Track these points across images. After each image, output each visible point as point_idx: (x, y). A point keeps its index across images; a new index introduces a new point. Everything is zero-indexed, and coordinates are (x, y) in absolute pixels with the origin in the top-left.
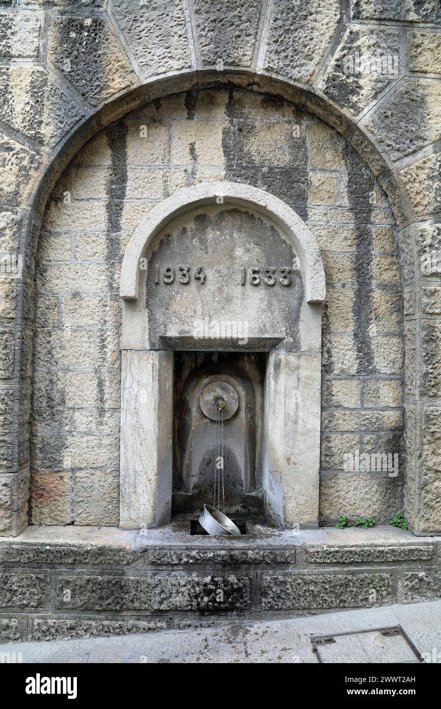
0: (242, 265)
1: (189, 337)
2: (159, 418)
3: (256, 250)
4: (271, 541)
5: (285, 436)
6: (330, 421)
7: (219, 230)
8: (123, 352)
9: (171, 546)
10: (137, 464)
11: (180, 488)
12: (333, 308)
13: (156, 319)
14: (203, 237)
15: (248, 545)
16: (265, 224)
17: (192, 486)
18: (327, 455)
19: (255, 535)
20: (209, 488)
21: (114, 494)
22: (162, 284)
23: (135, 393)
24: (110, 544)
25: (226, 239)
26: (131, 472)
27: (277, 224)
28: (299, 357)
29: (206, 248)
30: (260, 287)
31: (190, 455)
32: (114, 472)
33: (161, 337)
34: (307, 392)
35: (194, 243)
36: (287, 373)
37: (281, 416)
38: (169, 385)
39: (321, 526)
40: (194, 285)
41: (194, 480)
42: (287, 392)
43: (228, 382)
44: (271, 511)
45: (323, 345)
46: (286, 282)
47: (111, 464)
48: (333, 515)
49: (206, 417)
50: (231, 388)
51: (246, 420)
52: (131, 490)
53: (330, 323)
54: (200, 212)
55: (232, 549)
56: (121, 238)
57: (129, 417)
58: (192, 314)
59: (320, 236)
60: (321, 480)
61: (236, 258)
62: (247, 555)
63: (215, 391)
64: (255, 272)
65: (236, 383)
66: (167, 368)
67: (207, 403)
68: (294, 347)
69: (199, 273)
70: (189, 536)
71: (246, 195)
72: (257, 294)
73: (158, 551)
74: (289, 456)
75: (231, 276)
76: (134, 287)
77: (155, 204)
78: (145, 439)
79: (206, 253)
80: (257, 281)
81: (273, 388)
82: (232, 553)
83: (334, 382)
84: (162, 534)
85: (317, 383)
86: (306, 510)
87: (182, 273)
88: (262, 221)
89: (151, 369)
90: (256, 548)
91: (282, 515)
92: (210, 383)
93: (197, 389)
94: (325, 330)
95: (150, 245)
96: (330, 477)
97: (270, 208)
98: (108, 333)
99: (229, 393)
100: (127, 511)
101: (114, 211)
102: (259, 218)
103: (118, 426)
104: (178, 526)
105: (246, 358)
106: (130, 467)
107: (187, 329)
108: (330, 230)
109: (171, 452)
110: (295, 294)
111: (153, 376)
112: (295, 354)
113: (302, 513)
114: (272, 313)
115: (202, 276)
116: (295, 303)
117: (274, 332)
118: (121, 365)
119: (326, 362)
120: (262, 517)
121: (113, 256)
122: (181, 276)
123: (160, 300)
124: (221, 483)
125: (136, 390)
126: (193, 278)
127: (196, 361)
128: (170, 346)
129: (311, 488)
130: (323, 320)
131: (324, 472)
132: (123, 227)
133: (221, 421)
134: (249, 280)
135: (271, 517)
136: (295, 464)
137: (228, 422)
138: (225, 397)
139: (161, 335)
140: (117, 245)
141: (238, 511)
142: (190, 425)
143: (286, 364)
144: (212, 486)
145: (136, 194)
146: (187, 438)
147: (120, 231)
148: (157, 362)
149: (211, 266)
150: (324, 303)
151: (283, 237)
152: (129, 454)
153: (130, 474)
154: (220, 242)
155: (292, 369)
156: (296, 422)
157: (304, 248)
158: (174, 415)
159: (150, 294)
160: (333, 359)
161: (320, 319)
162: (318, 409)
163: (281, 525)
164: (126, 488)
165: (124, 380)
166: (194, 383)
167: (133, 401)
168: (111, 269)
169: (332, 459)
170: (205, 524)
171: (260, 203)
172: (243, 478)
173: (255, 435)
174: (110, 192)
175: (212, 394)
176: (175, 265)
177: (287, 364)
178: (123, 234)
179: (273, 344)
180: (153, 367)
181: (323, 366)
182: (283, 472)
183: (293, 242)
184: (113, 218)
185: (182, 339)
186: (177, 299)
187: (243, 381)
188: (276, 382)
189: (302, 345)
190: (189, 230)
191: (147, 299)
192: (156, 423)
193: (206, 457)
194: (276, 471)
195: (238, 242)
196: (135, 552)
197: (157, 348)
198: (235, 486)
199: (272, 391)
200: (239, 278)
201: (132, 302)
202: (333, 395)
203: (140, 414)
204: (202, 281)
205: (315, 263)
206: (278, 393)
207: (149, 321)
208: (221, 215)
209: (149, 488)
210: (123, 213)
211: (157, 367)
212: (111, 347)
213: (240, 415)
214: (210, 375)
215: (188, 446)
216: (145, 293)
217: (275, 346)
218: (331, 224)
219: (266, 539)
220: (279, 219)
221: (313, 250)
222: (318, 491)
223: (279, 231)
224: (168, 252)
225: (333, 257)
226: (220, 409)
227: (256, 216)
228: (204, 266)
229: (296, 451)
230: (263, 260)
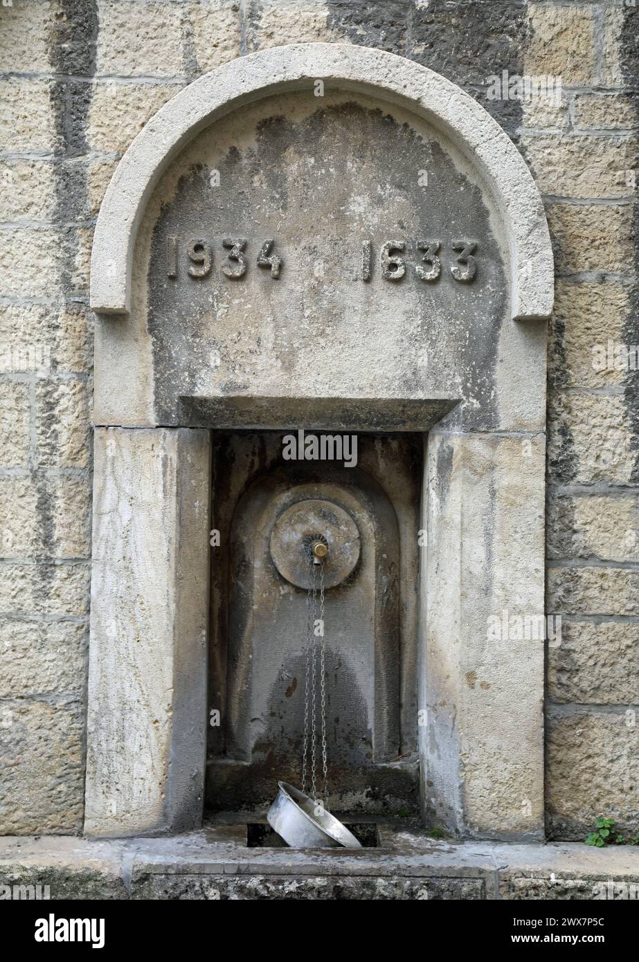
0: (364, 236)
1: (245, 398)
2: (179, 580)
3: (398, 199)
4: (428, 860)
5: (463, 621)
6: (568, 591)
7: (313, 153)
8: (97, 432)
9: (203, 866)
10: (127, 685)
11: (224, 752)
12: (577, 332)
13: (170, 357)
14: (276, 170)
15: (375, 866)
16: (420, 138)
17: (252, 744)
18: (561, 670)
19: (394, 849)
20: (291, 748)
21: (72, 758)
22: (185, 278)
23: (125, 523)
24: (65, 864)
25: (328, 174)
26: (113, 703)
27: (446, 138)
28: (494, 444)
29: (284, 195)
30: (406, 286)
31: (248, 671)
32: (73, 705)
33: (183, 399)
34: (513, 522)
35: (256, 184)
36: (466, 480)
37: (452, 577)
38: (201, 505)
39: (552, 840)
40: (256, 282)
41: (256, 731)
42: (466, 521)
43: (335, 502)
44: (433, 800)
45: (550, 417)
46: (465, 274)
47: (66, 687)
48: (580, 814)
49: (285, 582)
50: (342, 514)
51: (378, 588)
52: (113, 745)
53: (569, 367)
54: (269, 111)
55: (339, 875)
56: (89, 170)
57: (110, 578)
58: (253, 347)
59: (549, 163)
60: (547, 728)
61: (352, 220)
62: (373, 888)
63: (305, 522)
64: (393, 251)
65: (355, 503)
66: (197, 467)
67: (287, 548)
68: (483, 422)
69: (268, 254)
70: (243, 848)
71: (374, 73)
72: (397, 301)
73: (174, 878)
74: (473, 668)
75: (340, 261)
76: (121, 288)
77: (167, 90)
78: (147, 628)
79: (284, 208)
80: (399, 273)
81: (435, 514)
82: (341, 883)
83: (576, 501)
84: (182, 846)
85: (535, 503)
86: (514, 795)
87: (228, 254)
88: (412, 132)
89: (160, 469)
90: (393, 873)
91: (457, 807)
92: (294, 502)
93: (265, 517)
94: (556, 383)
95: (156, 188)
96: (569, 722)
97: (429, 104)
98: (62, 388)
99: (337, 525)
100: (102, 796)
101: (69, 105)
102: (406, 125)
103: (85, 600)
104: (219, 833)
105: (378, 446)
106: (112, 692)
107: (240, 380)
108: (574, 148)
109: (205, 659)
110: (485, 301)
111: (164, 486)
112: (484, 436)
113: (504, 803)
114: (433, 344)
115: (273, 260)
116: (485, 320)
117: (438, 388)
118: (91, 462)
119: (559, 455)
120: (415, 819)
121: (70, 213)
122: (226, 261)
123: (179, 315)
124: (319, 738)
125: (126, 518)
126: (254, 265)
127: (262, 452)
128: (202, 418)
129: (525, 744)
130: (550, 359)
131: (555, 710)
132: (91, 144)
133: (319, 591)
134: (380, 271)
135: (434, 812)
136: (485, 686)
137: (335, 593)
138: (328, 534)
139: (183, 393)
140: (79, 189)
141: (359, 805)
142: (248, 602)
143: (463, 459)
144: (298, 743)
145: (121, 65)
146: (242, 631)
147: (84, 154)
148: (173, 455)
149: (295, 237)
150: (554, 319)
151: (460, 168)
152: (110, 661)
153: (112, 707)
154: (316, 182)
155: (479, 470)
156: (487, 591)
157: (506, 197)
158: (212, 579)
159: (158, 302)
160: (576, 448)
161: (543, 357)
162: (538, 563)
163: (457, 831)
164: (100, 742)
165: (100, 495)
166: (258, 503)
167: (120, 542)
168: (65, 244)
169: (576, 680)
170: (281, 823)
171: (407, 93)
172: (371, 725)
173: (400, 625)
174: (59, 58)
175: (299, 527)
176: (213, 237)
177: (468, 457)
178: (92, 162)
179: (435, 414)
180: (165, 465)
181: (549, 462)
182: (459, 706)
183: (483, 180)
184: (67, 121)
185: (229, 402)
186: (219, 314)
187: (371, 500)
188: (443, 500)
189: (501, 415)
190: (244, 154)
191: (150, 313)
192: (172, 591)
193: (285, 675)
194: (443, 704)
195: (357, 181)
196: (121, 881)
197: (174, 422)
198: (352, 745)
199: (434, 521)
200: (357, 264)
201: (117, 319)
202: (575, 532)
203: (135, 570)
204: (274, 273)
205: (531, 231)
206: (447, 523)
207: (156, 363)
208: (318, 118)
209: (153, 741)
210: (92, 110)
211: (175, 465)
212: (68, 420)
213: (363, 578)
214: (295, 484)
215: (244, 649)
216: (146, 300)
217: (440, 419)
218: (576, 132)
219: (418, 857)
220: (451, 129)
221: (526, 201)
222: (542, 752)
223: (452, 155)
224: (198, 206)
225: (578, 213)
226: (316, 561)
227: (400, 120)
228: (281, 237)
229: (488, 658)
230: (414, 224)
